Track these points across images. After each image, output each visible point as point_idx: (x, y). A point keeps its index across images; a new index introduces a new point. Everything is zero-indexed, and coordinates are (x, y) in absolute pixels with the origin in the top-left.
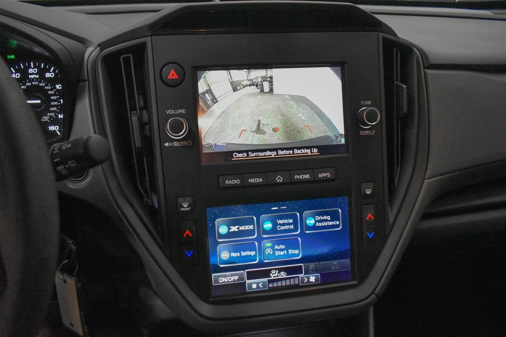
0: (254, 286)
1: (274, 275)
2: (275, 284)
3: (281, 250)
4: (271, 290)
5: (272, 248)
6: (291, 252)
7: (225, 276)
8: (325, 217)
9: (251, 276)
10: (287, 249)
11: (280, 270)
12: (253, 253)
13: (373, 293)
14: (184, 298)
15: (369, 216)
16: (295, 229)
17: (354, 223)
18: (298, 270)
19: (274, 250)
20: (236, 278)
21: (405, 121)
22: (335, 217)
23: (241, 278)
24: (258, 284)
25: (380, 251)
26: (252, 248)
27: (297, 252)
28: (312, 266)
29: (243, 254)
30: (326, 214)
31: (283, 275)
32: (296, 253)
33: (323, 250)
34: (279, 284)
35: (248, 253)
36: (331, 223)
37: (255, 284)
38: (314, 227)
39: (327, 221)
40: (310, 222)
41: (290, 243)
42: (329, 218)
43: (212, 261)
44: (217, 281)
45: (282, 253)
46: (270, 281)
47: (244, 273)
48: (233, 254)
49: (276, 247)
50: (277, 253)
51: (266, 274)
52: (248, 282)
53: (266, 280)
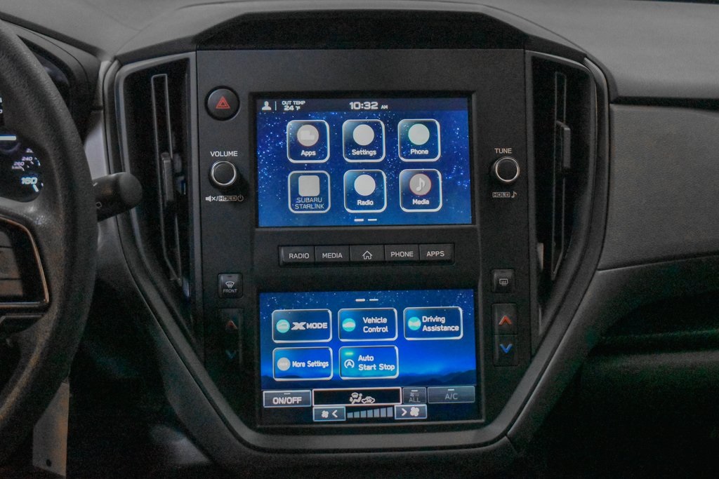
0: (325, 414)
1: (356, 399)
2: (357, 415)
3: (368, 363)
4: (349, 421)
5: (355, 358)
6: (382, 367)
7: (282, 396)
8: (437, 319)
9: (321, 398)
10: (376, 362)
11: (365, 394)
12: (324, 365)
13: (504, 434)
15: (504, 319)
16: (391, 334)
17: (482, 331)
18: (393, 397)
19: (357, 363)
20: (299, 399)
22: (452, 319)
23: (305, 401)
24: (330, 411)
25: (522, 375)
26: (325, 357)
27: (392, 368)
28: (414, 391)
29: (311, 364)
30: (439, 313)
31: (370, 401)
32: (391, 370)
33: (434, 368)
34: (363, 414)
35: (318, 364)
36: (446, 329)
37: (326, 412)
38: (420, 333)
39: (441, 325)
40: (414, 324)
41: (383, 355)
42: (443, 320)
43: (264, 370)
44: (269, 402)
45: (369, 368)
46: (349, 410)
47: (311, 393)
48: (296, 364)
49: (361, 358)
50: (362, 367)
51: (343, 398)
52: (316, 407)
53: (343, 406)
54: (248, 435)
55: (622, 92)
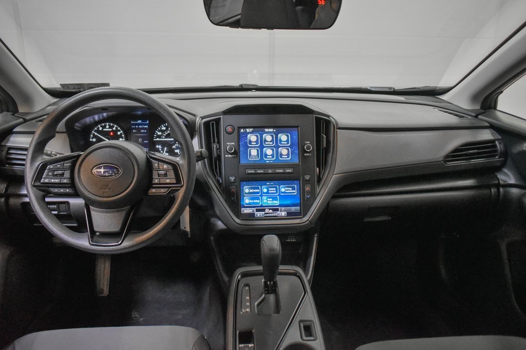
0: (259, 215)
1: (267, 211)
2: (267, 215)
3: (270, 201)
4: (265, 217)
5: (267, 199)
6: (274, 202)
7: (247, 210)
8: (289, 189)
9: (257, 210)
10: (273, 200)
11: (270, 209)
12: (259, 201)
13: (308, 220)
14: (231, 217)
15: (308, 188)
16: (277, 193)
17: (302, 192)
18: (277, 210)
19: (267, 201)
20: (251, 211)
21: (327, 150)
22: (293, 189)
23: (253, 211)
24: (260, 214)
25: (313, 204)
26: (258, 199)
27: (277, 202)
28: (283, 208)
29: (255, 201)
30: (290, 187)
31: (271, 211)
32: (277, 203)
33: (288, 202)
34: (269, 215)
35: (256, 201)
36: (292, 191)
37: (259, 214)
38: (284, 192)
39: (290, 190)
40: (283, 190)
41: (274, 199)
42: (291, 189)
43: (242, 203)
44: (243, 212)
45: (271, 202)
46: (265, 214)
47: (255, 209)
48: (251, 201)
49: (268, 199)
50: (269, 202)
51: (264, 210)
52: (256, 213)
53: (264, 213)
54: (238, 221)
55: (340, 126)
